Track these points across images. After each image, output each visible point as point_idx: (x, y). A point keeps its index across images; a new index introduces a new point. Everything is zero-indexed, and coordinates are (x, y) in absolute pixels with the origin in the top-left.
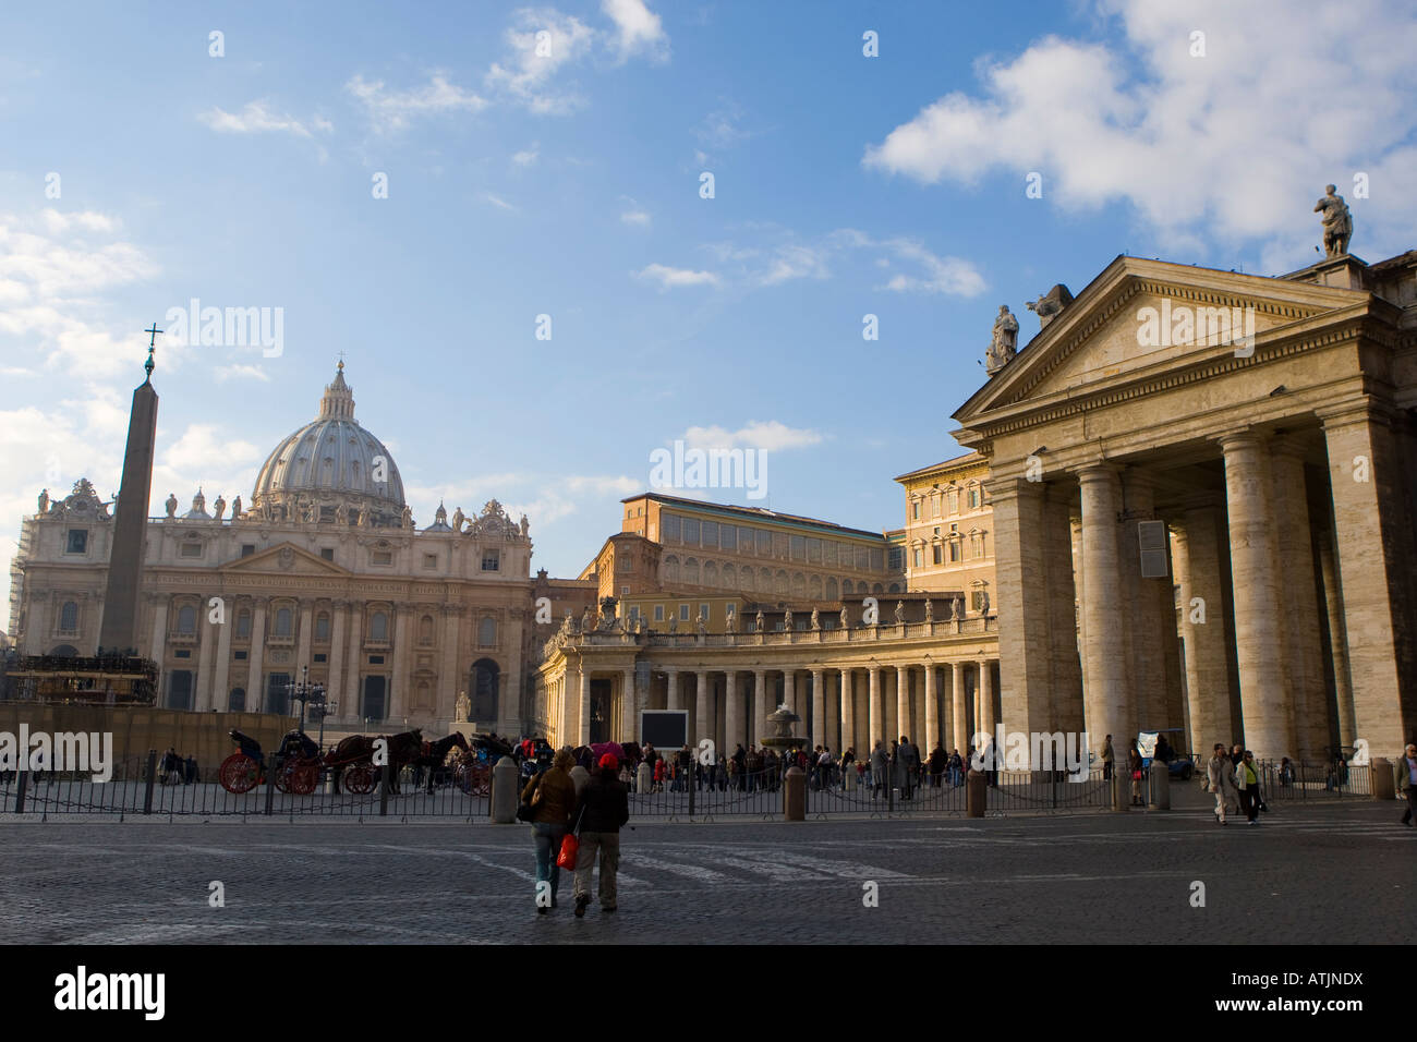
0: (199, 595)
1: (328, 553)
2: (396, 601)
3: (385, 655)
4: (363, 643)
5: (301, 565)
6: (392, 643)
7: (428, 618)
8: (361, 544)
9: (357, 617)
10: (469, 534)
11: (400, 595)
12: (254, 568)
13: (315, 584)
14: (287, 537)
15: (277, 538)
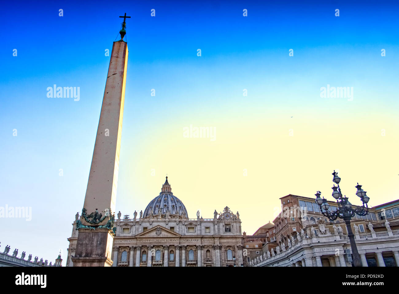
0: (129, 247)
1: (172, 228)
2: (197, 245)
4: (186, 261)
5: (164, 234)
6: (197, 261)
7: (208, 251)
8: (183, 225)
9: (184, 251)
10: (220, 219)
11: (198, 243)
12: (147, 236)
13: (169, 240)
14: (158, 224)
15: (155, 224)
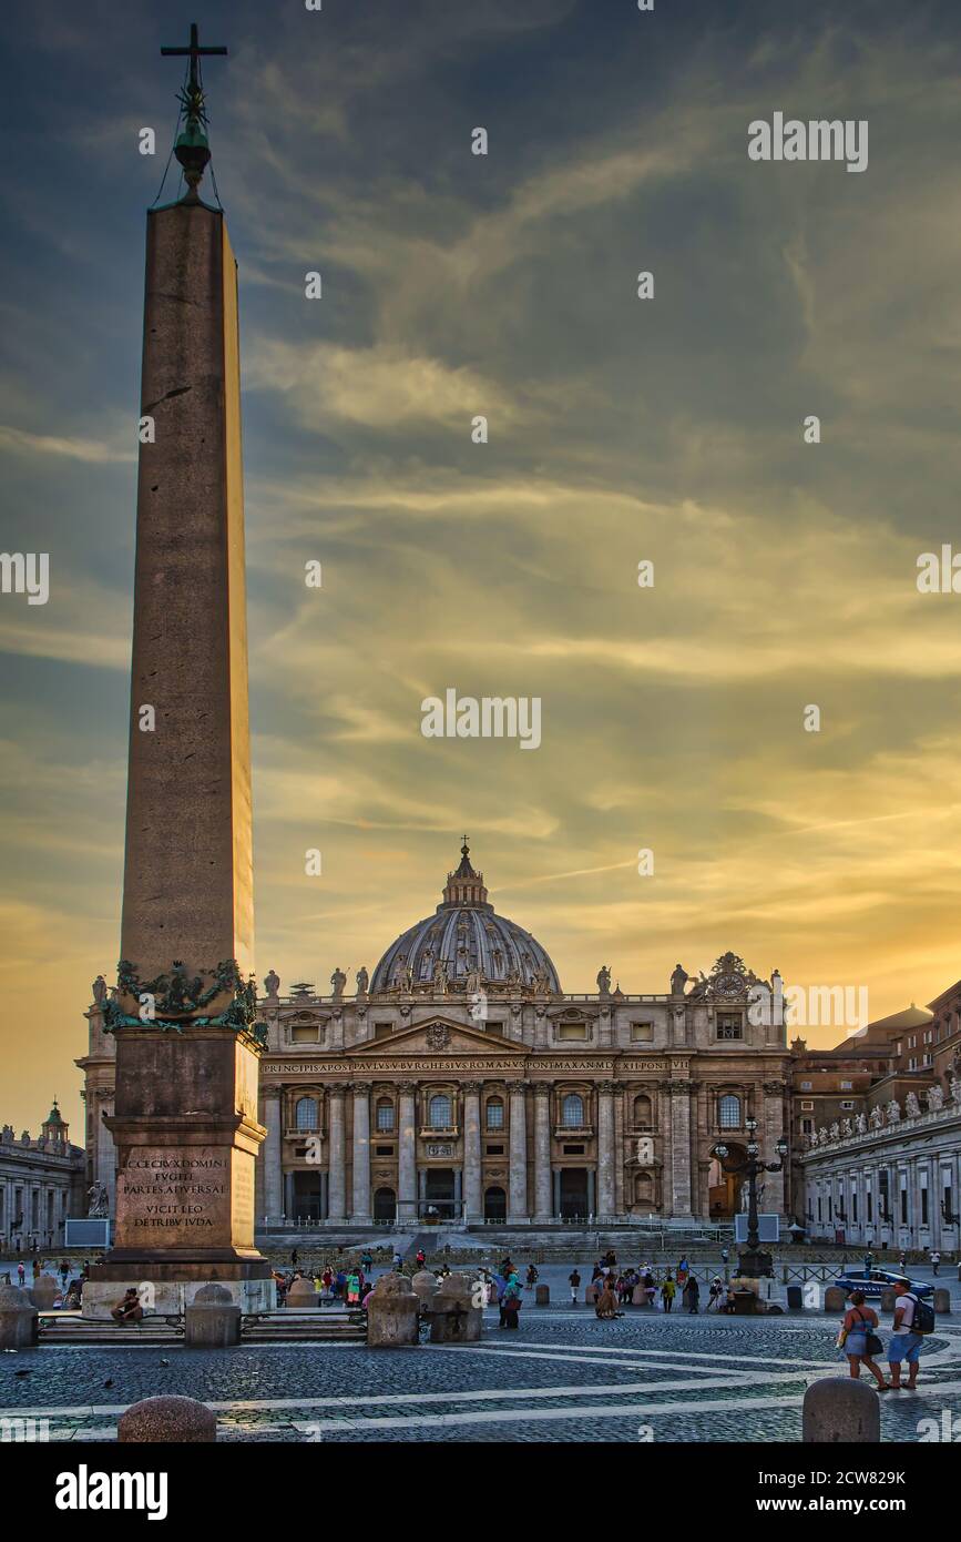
0: (321, 1085)
1: (495, 1027)
2: (597, 1079)
3: (586, 1144)
4: (553, 1130)
5: (459, 1044)
6: (595, 1130)
7: (642, 1098)
8: (540, 1016)
9: (542, 1100)
10: (696, 996)
11: (604, 1073)
12: (393, 1050)
13: (483, 1065)
14: (436, 1011)
15: (423, 1013)
